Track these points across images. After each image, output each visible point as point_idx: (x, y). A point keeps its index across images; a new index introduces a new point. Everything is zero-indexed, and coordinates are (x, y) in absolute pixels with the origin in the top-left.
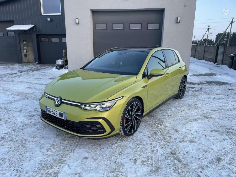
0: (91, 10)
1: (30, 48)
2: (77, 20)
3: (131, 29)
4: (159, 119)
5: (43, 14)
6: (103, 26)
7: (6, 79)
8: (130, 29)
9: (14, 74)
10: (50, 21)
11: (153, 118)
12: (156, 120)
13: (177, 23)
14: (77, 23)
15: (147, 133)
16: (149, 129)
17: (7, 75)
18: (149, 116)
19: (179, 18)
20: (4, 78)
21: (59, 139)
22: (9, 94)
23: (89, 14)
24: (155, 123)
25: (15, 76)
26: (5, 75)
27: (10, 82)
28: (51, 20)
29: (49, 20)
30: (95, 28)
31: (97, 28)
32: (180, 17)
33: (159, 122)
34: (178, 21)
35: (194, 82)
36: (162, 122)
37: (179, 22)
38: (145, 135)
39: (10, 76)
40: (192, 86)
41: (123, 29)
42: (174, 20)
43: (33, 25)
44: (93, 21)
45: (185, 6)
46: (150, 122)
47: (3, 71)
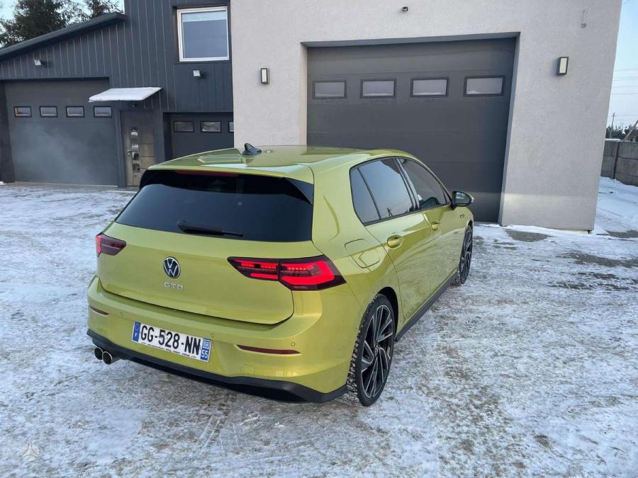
0: (303, 44)
1: (146, 147)
2: (264, 72)
3: (415, 94)
4: (485, 388)
5: (182, 59)
6: (336, 89)
7: (71, 230)
8: (412, 96)
9: (96, 218)
10: (198, 77)
11: (463, 381)
12: (475, 392)
13: (558, 74)
14: (264, 80)
15: (437, 442)
16: (446, 425)
17: (76, 218)
18: (452, 373)
19: (566, 59)
20: (67, 226)
21: (147, 438)
22: (61, 274)
23: (298, 56)
24: (471, 401)
25: (96, 224)
26: (71, 219)
27: (78, 241)
28: (203, 76)
29: (197, 74)
30: (314, 93)
31: (318, 95)
32: (568, 58)
33: (484, 399)
34: (562, 70)
35: (611, 257)
36: (495, 400)
37: (566, 73)
38: (430, 448)
39: (83, 222)
40: (604, 270)
41: (392, 94)
42: (548, 67)
43: (157, 89)
44: (309, 76)
45: (584, 25)
46: (452, 396)
47: (73, 206)
